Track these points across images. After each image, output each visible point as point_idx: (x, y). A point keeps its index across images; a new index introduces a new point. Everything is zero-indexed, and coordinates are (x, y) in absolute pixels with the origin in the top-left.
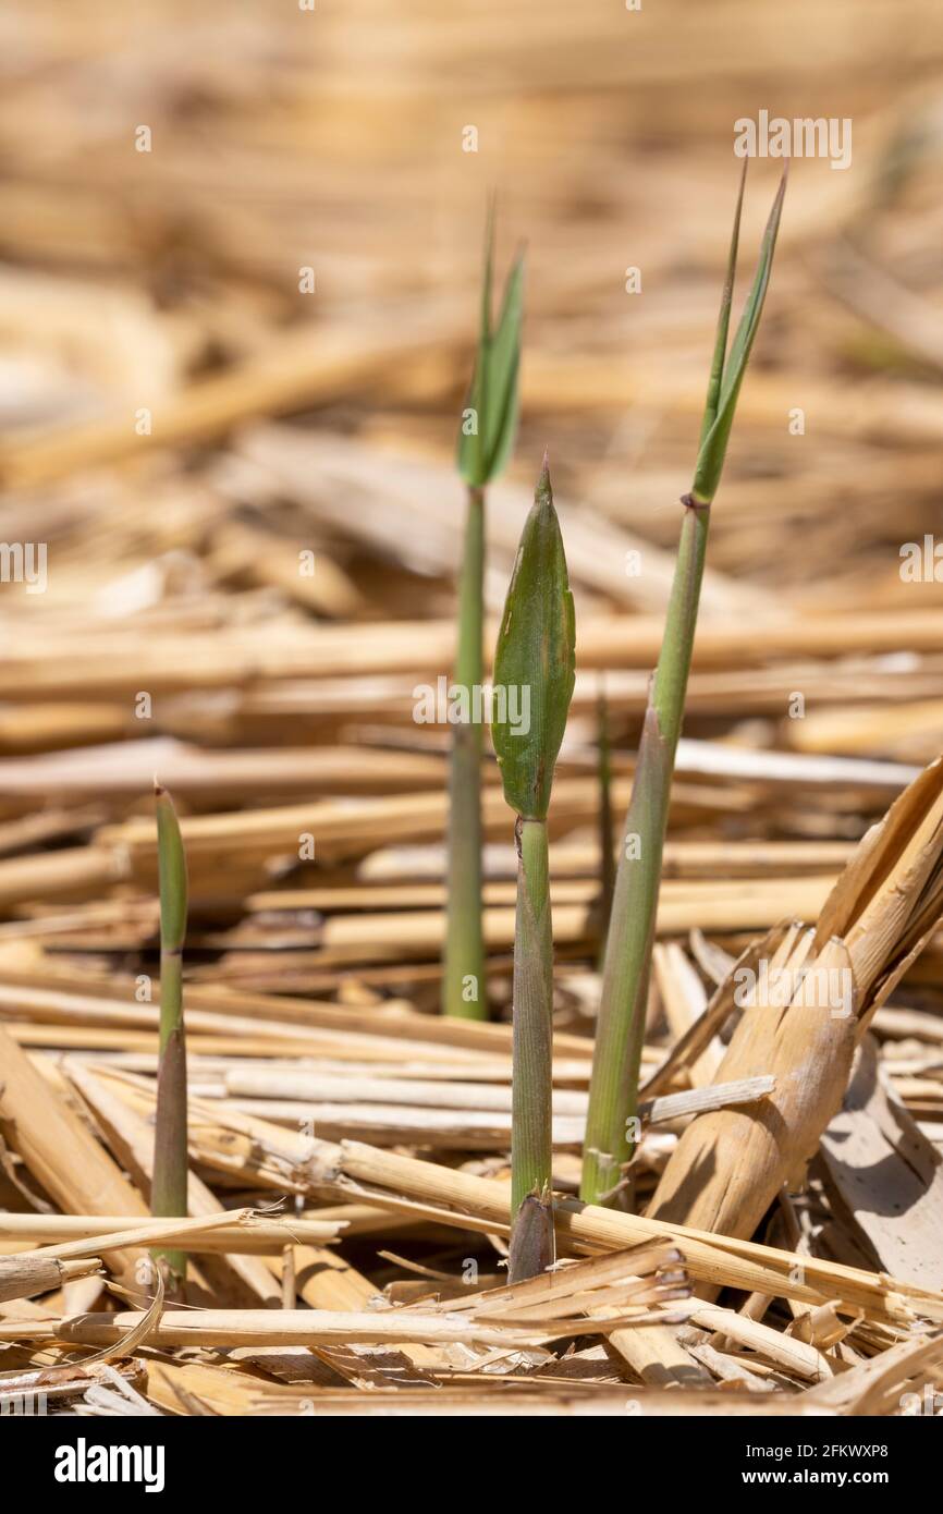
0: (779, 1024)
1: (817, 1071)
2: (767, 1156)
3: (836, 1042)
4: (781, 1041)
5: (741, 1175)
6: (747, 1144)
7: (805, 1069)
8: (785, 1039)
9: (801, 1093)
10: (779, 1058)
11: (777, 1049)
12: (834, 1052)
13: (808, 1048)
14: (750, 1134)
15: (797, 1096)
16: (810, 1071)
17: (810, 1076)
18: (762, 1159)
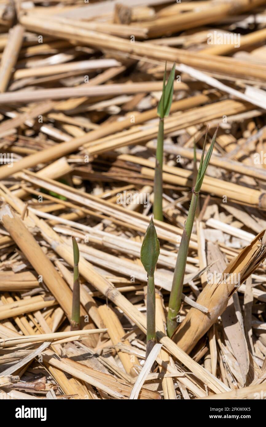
0: (211, 296)
1: (219, 308)
2: (207, 324)
3: (224, 302)
4: (211, 301)
5: (201, 328)
6: (203, 321)
7: (216, 307)
8: (212, 301)
9: (215, 312)
10: (211, 304)
11: (211, 302)
12: (223, 304)
13: (217, 303)
14: (203, 319)
15: (214, 313)
16: (218, 308)
17: (217, 309)
18: (206, 325)
